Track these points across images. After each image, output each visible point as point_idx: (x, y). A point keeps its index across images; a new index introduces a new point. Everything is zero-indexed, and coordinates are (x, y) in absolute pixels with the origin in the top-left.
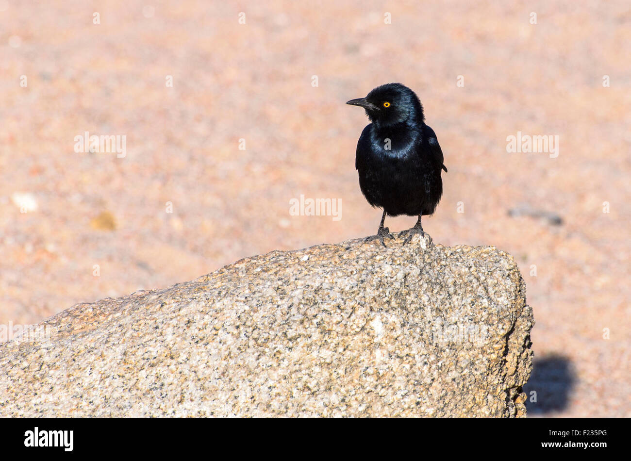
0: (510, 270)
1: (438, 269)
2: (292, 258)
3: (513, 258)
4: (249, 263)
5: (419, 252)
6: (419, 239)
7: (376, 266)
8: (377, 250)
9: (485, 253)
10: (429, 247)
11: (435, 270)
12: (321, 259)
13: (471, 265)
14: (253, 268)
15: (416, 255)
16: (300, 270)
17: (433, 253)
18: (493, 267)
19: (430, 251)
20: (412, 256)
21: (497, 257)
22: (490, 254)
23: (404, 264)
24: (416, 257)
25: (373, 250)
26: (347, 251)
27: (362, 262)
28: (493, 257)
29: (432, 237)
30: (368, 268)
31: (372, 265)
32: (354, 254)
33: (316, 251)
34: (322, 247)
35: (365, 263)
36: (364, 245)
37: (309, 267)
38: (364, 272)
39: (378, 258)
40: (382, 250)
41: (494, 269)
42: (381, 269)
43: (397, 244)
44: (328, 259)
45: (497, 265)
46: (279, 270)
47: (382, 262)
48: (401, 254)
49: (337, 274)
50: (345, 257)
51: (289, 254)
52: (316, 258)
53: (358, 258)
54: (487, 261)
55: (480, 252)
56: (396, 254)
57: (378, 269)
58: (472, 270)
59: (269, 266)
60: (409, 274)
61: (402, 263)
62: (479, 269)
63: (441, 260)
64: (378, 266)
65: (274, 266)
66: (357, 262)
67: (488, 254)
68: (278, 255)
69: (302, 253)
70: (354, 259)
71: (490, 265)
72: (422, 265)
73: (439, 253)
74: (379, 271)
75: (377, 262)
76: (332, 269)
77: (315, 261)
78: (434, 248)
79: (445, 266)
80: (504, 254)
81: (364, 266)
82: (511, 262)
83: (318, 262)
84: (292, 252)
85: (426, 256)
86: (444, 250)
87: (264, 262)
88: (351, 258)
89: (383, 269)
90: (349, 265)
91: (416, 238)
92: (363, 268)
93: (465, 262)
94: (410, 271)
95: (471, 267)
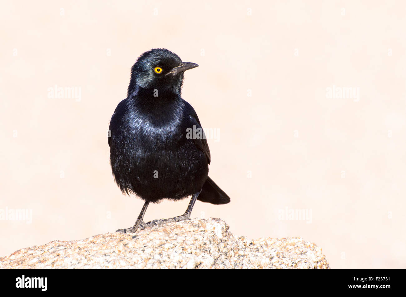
0: (317, 262)
1: (236, 259)
2: (73, 248)
3: (321, 250)
4: (26, 254)
5: (214, 240)
6: (213, 226)
7: (164, 255)
8: (167, 238)
9: (290, 245)
10: (225, 235)
11: (232, 260)
12: (104, 248)
13: (272, 256)
14: (30, 259)
15: (211, 243)
16: (79, 259)
17: (229, 242)
18: (299, 258)
19: (226, 240)
20: (205, 244)
21: (304, 249)
22: (296, 246)
23: (196, 253)
24: (211, 246)
25: (162, 238)
26: (133, 239)
27: (148, 251)
28: (299, 248)
29: (228, 224)
30: (155, 257)
31: (160, 254)
32: (141, 242)
33: (100, 240)
34: (107, 235)
35: (152, 252)
36: (152, 233)
37: (89, 256)
38: (150, 261)
39: (167, 246)
40: (172, 238)
41: (299, 260)
42: (169, 258)
43: (190, 232)
44: (111, 248)
45: (303, 256)
46: (57, 260)
47: (171, 250)
48: (192, 242)
49: (119, 263)
50: (130, 245)
51: (70, 243)
52: (98, 247)
53: (145, 247)
54: (291, 253)
55: (285, 244)
56: (187, 242)
57: (165, 258)
58: (273, 261)
59: (47, 257)
60: (201, 263)
61: (194, 252)
62: (281, 261)
63: (239, 250)
64: (167, 255)
65: (51, 256)
66: (143, 251)
67: (294, 246)
68: (57, 245)
69: (85, 243)
70: (140, 248)
71: (295, 256)
72: (217, 255)
73: (236, 242)
74: (168, 260)
75: (166, 250)
76: (114, 258)
77: (97, 250)
78: (231, 237)
79: (243, 256)
80: (312, 246)
81: (150, 255)
82: (318, 254)
83: (99, 251)
84: (74, 242)
85: (222, 245)
86: (243, 239)
87: (43, 252)
88: (137, 246)
89: (171, 257)
90: (134, 254)
91: (211, 225)
92: (149, 257)
93: (266, 252)
94: (202, 260)
95: (272, 258)
